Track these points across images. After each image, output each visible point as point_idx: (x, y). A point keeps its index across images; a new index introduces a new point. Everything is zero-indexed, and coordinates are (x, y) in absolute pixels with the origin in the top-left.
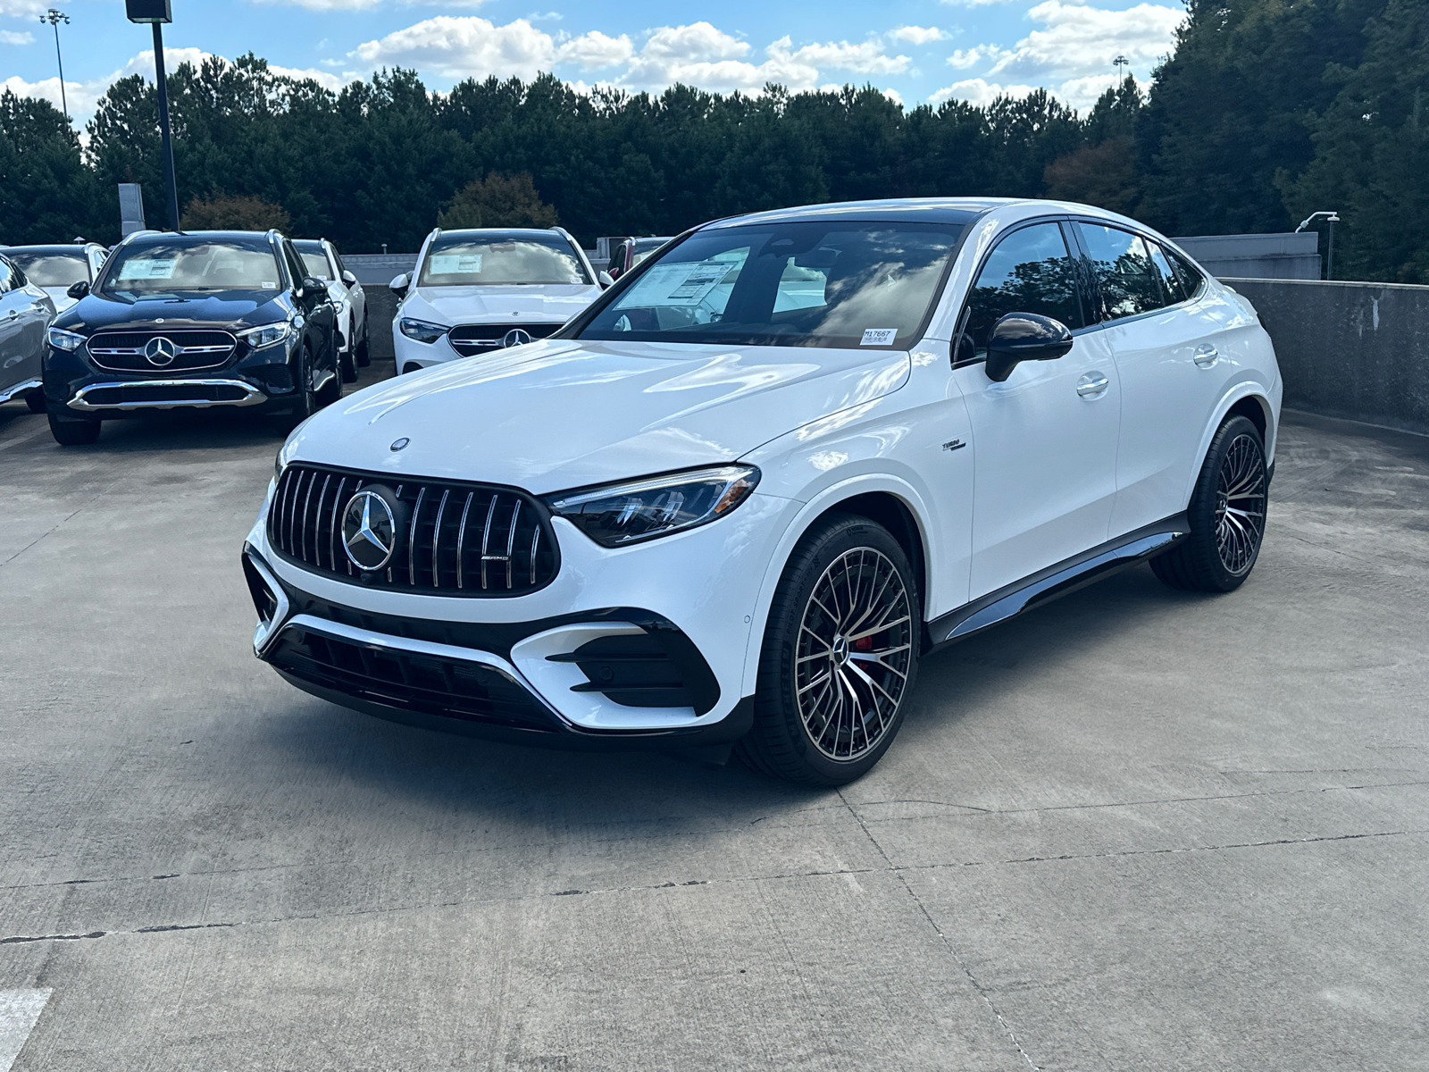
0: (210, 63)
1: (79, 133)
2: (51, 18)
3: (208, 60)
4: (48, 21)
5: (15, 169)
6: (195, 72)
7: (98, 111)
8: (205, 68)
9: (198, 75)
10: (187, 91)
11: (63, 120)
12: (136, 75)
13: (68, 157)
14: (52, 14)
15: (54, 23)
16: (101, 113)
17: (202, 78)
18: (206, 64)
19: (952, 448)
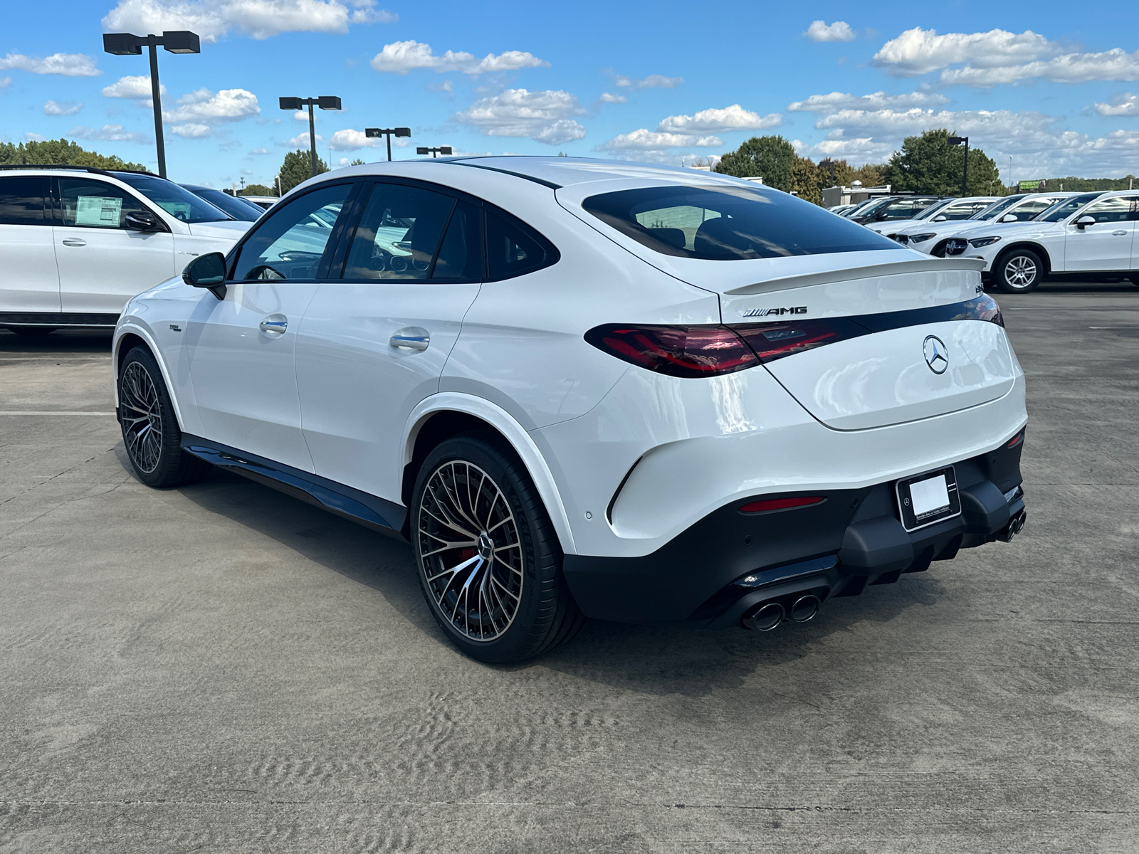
19: (174, 330)
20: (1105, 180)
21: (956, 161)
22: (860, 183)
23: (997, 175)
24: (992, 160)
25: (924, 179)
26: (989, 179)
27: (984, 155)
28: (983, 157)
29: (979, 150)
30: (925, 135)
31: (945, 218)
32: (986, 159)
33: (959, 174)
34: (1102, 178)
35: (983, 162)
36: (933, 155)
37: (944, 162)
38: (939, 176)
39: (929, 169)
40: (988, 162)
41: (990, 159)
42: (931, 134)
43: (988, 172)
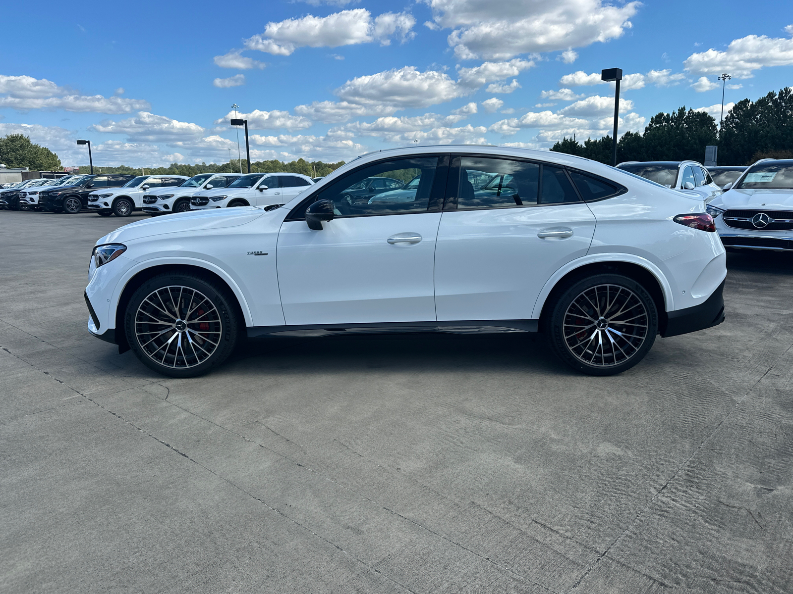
0: (784, 91)
1: (717, 125)
2: (723, 77)
3: (783, 89)
4: (721, 79)
5: (684, 141)
6: (775, 95)
7: (728, 115)
8: (781, 93)
9: (777, 97)
10: (770, 104)
11: (711, 120)
12: (747, 99)
13: (707, 135)
14: (723, 76)
15: (724, 80)
16: (729, 116)
17: (779, 98)
18: (782, 91)
19: (256, 255)
20: (109, 167)
21: (33, 154)
22: (5, 166)
23: (60, 163)
24: (55, 154)
25: (13, 165)
26: (55, 166)
27: (49, 151)
28: (49, 153)
29: (45, 148)
30: (8, 137)
31: (149, 187)
32: (51, 154)
33: (36, 162)
34: (107, 167)
35: (50, 156)
36: (17, 150)
37: (25, 155)
38: (24, 163)
39: (16, 159)
40: (53, 155)
41: (54, 154)
42: (12, 137)
43: (54, 161)
